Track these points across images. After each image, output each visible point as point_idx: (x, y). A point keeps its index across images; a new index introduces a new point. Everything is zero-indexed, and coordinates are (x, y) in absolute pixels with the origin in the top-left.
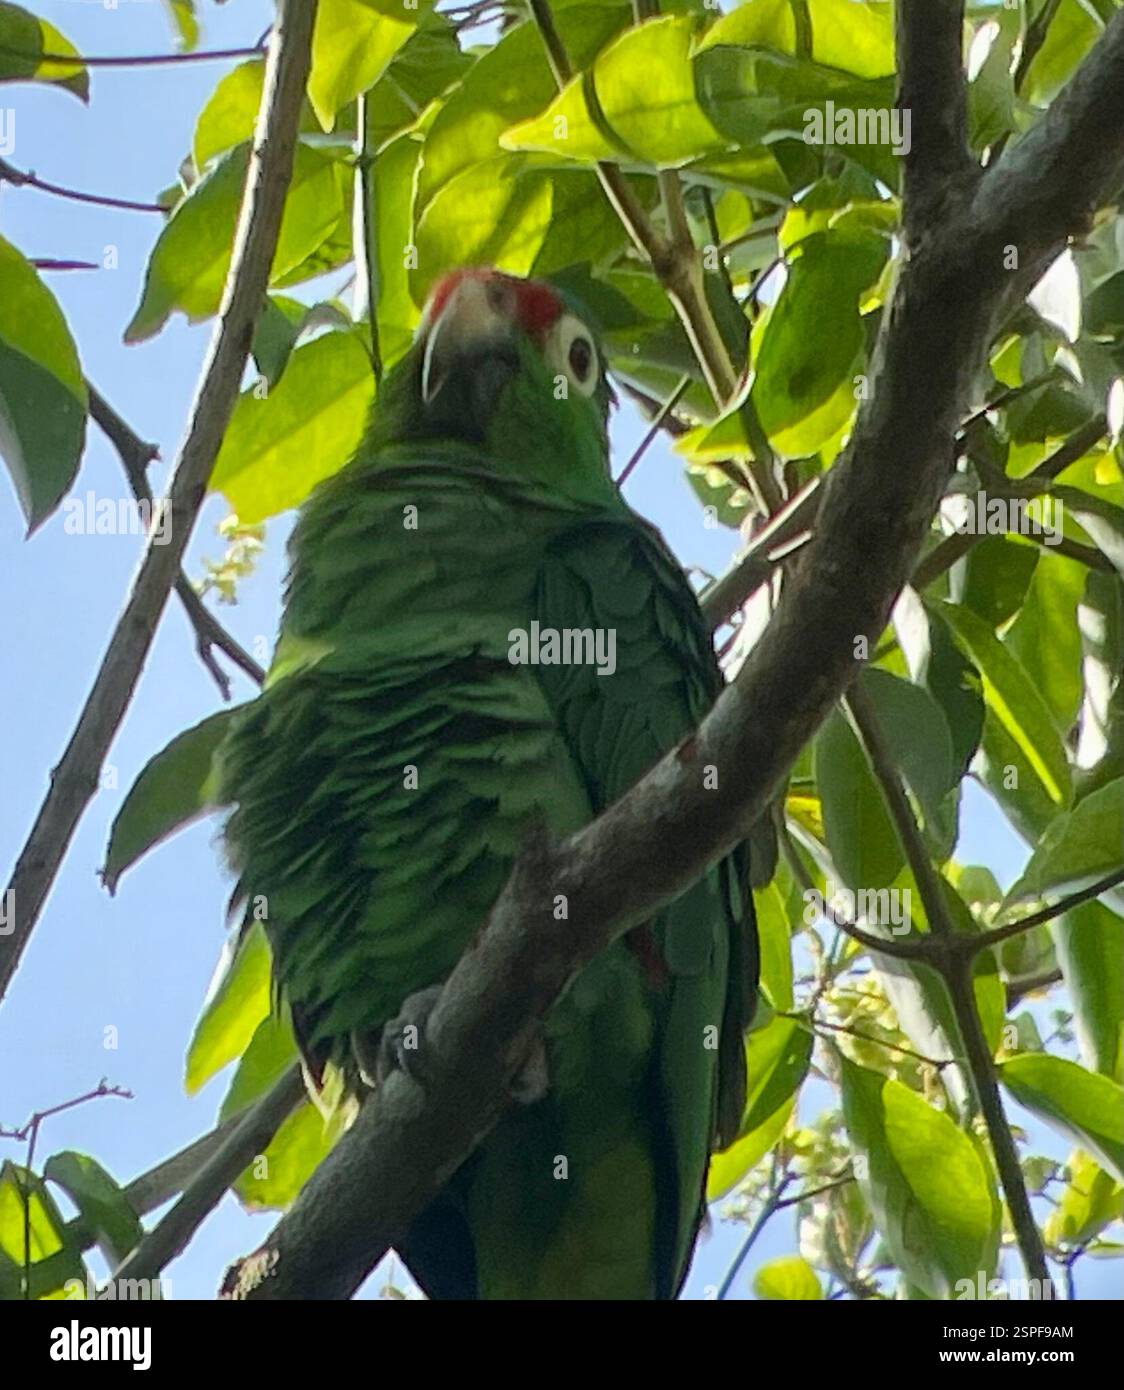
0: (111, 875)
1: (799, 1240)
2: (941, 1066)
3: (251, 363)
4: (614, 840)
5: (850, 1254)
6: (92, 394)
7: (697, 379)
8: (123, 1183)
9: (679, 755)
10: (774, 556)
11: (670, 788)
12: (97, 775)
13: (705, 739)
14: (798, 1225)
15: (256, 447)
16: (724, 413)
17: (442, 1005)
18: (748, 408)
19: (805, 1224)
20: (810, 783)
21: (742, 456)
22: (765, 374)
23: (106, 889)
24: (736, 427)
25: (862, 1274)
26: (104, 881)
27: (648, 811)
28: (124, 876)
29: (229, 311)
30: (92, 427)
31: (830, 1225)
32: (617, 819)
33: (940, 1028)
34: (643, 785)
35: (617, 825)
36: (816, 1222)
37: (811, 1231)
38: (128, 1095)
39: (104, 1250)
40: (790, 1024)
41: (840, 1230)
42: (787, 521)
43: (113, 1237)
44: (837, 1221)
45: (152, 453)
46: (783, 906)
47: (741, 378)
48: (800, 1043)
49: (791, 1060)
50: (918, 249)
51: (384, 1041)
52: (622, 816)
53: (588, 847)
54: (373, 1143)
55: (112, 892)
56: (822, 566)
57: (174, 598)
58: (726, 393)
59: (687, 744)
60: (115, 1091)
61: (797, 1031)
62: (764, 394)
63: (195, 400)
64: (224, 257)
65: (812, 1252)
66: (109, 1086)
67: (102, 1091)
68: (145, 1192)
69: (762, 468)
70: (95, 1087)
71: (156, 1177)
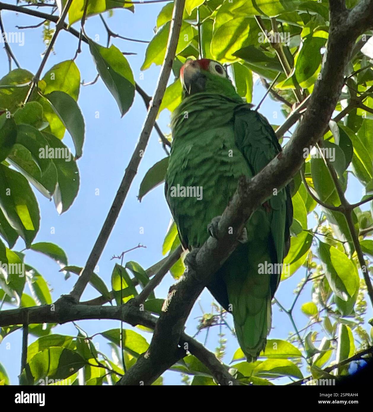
0: (140, 197)
1: (312, 298)
2: (344, 243)
3: (172, 70)
4: (262, 179)
5: (325, 300)
6: (136, 85)
7: (283, 72)
8: (145, 269)
9: (277, 157)
10: (301, 112)
11: (275, 166)
12: (136, 170)
13: (284, 153)
14: (312, 295)
15: (175, 97)
16: (288, 78)
17: (221, 221)
18: (294, 77)
19: (314, 294)
20: (310, 174)
21: (293, 88)
22: (298, 68)
23: (139, 201)
24: (291, 81)
25: (328, 306)
26: (138, 199)
27: (270, 172)
28: (143, 198)
29: (167, 58)
30: (136, 92)
31: (320, 294)
32: (262, 174)
33: (343, 234)
34: (269, 165)
35: (262, 175)
36: (316, 294)
37: (315, 296)
38: (145, 247)
39: (140, 285)
40: (307, 233)
41: (322, 295)
42: (303, 104)
43: (142, 282)
44: (321, 293)
45: (151, 99)
46: (304, 205)
47: (292, 69)
48: (310, 238)
49: (307, 242)
50: (334, 31)
51: (208, 230)
52: (264, 173)
53: (256, 181)
54: (205, 255)
55: (140, 201)
56: (312, 110)
57: (154, 128)
58: (288, 73)
59: (280, 155)
60: (142, 246)
61: (309, 234)
62: (297, 73)
63: (159, 80)
64: (165, 49)
65: (315, 300)
66: (141, 245)
67: (139, 246)
68: (150, 271)
69: (297, 91)
70: (137, 246)
71: (153, 268)
